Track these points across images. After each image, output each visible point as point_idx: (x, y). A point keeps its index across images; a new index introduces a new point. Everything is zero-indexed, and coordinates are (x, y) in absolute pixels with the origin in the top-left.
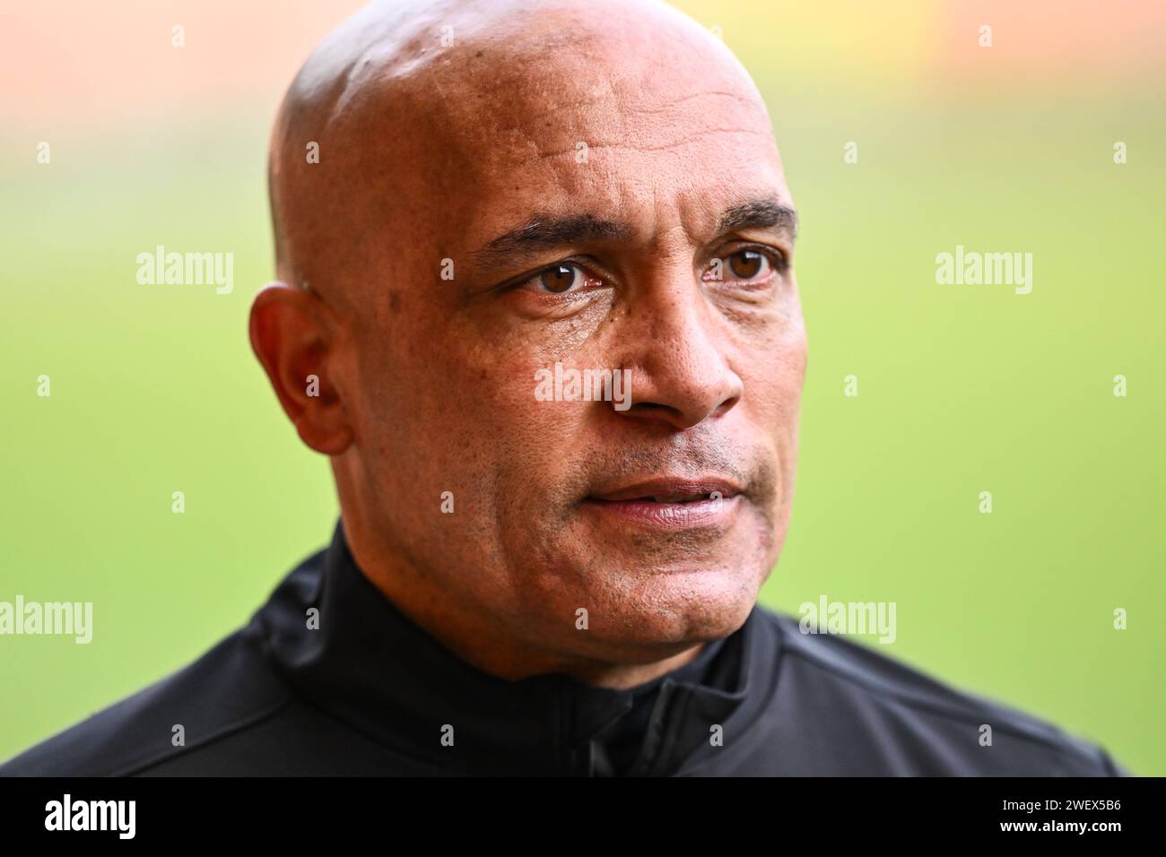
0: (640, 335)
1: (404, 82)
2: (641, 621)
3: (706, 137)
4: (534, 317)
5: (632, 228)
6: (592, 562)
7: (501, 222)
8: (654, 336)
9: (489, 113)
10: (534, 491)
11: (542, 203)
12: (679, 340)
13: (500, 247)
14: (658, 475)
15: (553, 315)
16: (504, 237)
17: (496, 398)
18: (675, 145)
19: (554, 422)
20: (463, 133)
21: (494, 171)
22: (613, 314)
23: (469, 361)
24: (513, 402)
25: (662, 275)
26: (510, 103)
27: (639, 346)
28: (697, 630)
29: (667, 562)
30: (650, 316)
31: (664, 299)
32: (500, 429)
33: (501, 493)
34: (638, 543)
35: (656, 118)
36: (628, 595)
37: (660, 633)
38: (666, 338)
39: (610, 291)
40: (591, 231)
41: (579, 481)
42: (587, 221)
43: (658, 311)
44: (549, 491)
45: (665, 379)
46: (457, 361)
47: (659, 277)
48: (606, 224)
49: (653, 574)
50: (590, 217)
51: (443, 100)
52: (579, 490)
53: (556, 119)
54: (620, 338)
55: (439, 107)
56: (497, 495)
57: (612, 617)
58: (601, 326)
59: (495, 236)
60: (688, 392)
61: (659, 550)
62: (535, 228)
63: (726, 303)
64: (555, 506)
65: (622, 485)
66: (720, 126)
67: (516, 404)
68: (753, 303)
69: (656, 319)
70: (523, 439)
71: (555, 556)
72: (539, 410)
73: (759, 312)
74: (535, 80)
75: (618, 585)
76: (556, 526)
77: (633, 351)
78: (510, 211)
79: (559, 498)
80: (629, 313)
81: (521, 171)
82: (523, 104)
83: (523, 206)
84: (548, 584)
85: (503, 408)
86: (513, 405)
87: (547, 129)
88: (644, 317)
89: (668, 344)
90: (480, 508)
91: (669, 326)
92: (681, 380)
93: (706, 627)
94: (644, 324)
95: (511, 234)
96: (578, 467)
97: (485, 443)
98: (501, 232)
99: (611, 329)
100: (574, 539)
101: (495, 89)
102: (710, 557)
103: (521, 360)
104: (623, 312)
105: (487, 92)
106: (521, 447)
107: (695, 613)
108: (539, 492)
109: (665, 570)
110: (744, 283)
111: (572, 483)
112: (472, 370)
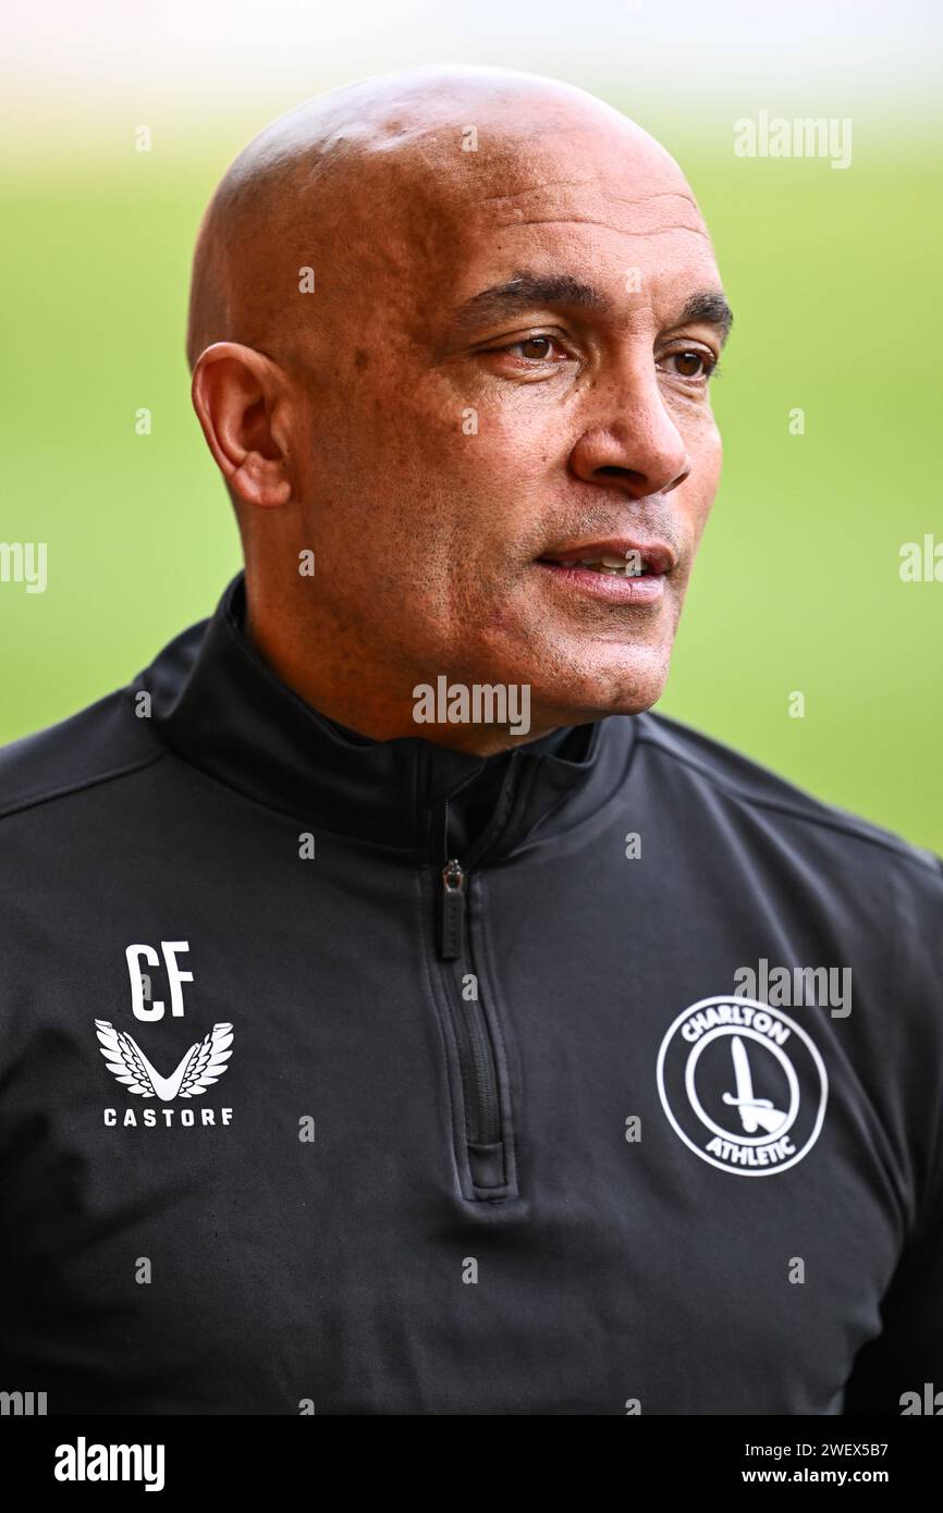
0: (605, 405)
1: (388, 155)
2: (579, 684)
3: (675, 230)
4: (509, 378)
5: (610, 298)
6: (540, 621)
7: (485, 278)
8: (621, 406)
9: (479, 184)
10: (493, 544)
11: (525, 262)
12: (648, 410)
13: (484, 303)
14: (613, 537)
15: (526, 378)
16: (485, 293)
17: (465, 451)
18: (650, 234)
19: (519, 479)
20: (451, 200)
21: (479, 232)
22: (578, 385)
23: (441, 415)
24: (482, 456)
25: (630, 350)
26: (501, 177)
27: (608, 416)
28: (624, 700)
29: (605, 631)
30: (616, 388)
31: (631, 373)
32: (464, 482)
33: (457, 545)
34: (584, 610)
35: (634, 207)
36: (570, 657)
37: (592, 697)
38: (635, 408)
39: (577, 364)
40: (570, 294)
41: (536, 538)
42: (568, 283)
43: (624, 383)
44: (506, 545)
45: (635, 443)
46: (428, 414)
47: (627, 353)
48: (586, 290)
49: (593, 640)
50: (571, 279)
51: (431, 171)
52: (535, 547)
53: (545, 194)
54: (584, 407)
55: (428, 177)
56: (451, 546)
57: (552, 676)
58: (566, 395)
59: (478, 292)
60: (657, 458)
61: (601, 618)
62: (518, 284)
63: (670, 393)
64: (511, 560)
65: (580, 543)
66: (684, 223)
67: (485, 458)
68: (690, 397)
69: (622, 390)
70: (487, 493)
71: (504, 612)
72: (506, 466)
73: (695, 406)
74: (525, 158)
75: (562, 646)
76: (508, 582)
77: (599, 419)
78: (492, 269)
79: (517, 551)
80: (594, 384)
81: (504, 233)
82: (513, 178)
83: (506, 265)
84: (492, 639)
85: (470, 461)
86: (482, 459)
87: (535, 201)
88: (610, 389)
89: (637, 413)
90: (432, 559)
91: (637, 397)
92: (650, 445)
93: (631, 698)
94: (609, 395)
95: (494, 289)
96: (536, 524)
97: (447, 495)
98: (485, 288)
99: (576, 398)
100: (526, 595)
101: (485, 164)
102: (640, 633)
103: (494, 416)
104: (588, 385)
105: (477, 166)
106: (484, 501)
107: (626, 682)
108: (497, 546)
109: (604, 638)
110: (685, 378)
111: (530, 540)
112: (443, 423)
